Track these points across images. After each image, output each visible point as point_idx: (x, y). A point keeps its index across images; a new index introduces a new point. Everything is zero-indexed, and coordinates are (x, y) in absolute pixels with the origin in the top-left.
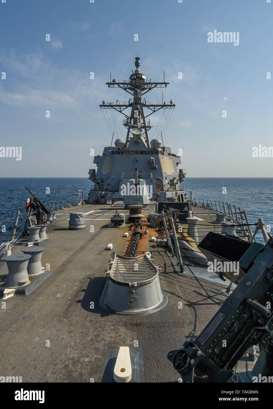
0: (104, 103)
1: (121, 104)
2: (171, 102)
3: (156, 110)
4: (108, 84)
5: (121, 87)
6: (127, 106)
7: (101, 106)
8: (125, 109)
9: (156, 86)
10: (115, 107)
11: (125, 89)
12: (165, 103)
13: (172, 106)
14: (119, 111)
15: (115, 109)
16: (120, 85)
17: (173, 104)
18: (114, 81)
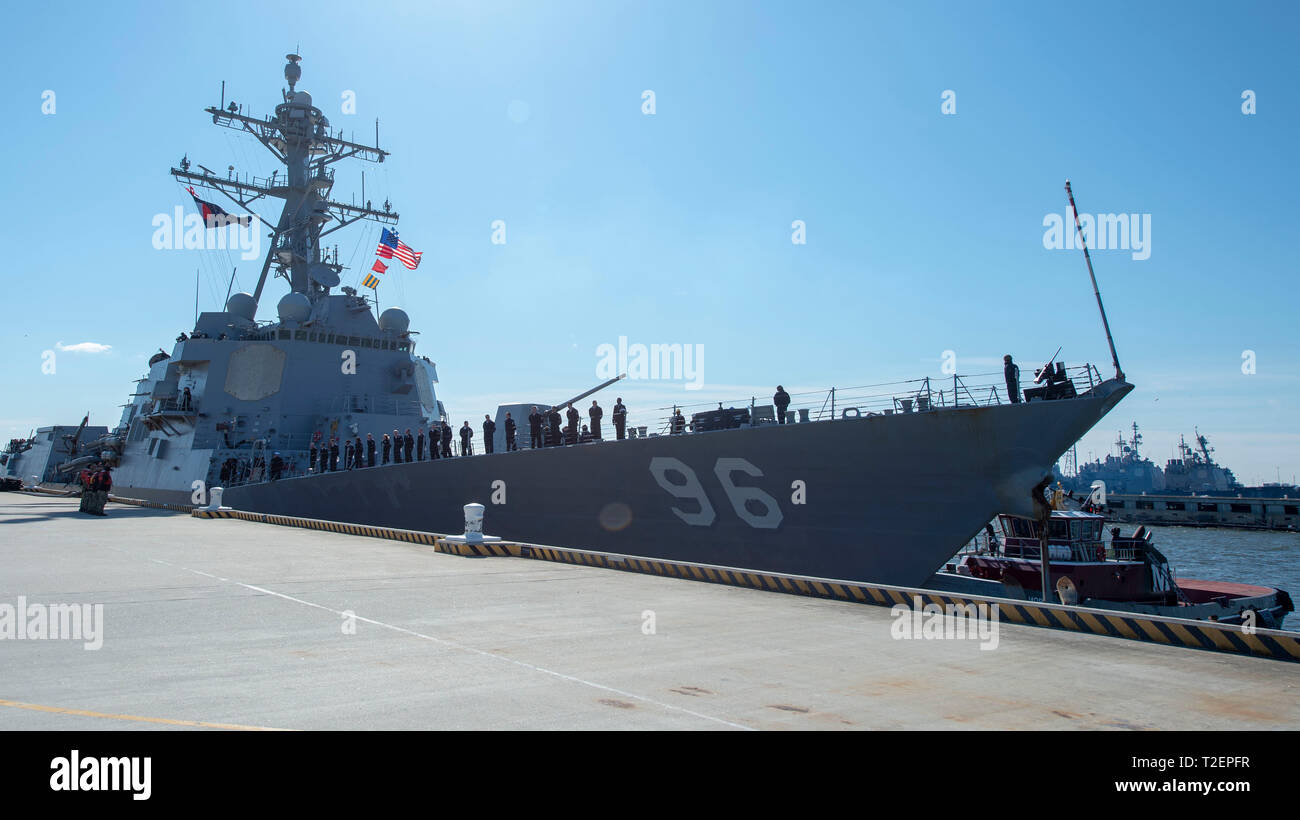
0: (185, 164)
1: (242, 180)
2: (388, 207)
3: (347, 219)
4: (213, 110)
5: (252, 131)
6: (263, 192)
7: (174, 172)
8: (255, 198)
9: (353, 153)
10: (226, 187)
11: (265, 140)
12: (369, 203)
13: (388, 215)
14: (238, 200)
15: (223, 191)
16: (250, 124)
17: (391, 212)
18: (233, 107)
